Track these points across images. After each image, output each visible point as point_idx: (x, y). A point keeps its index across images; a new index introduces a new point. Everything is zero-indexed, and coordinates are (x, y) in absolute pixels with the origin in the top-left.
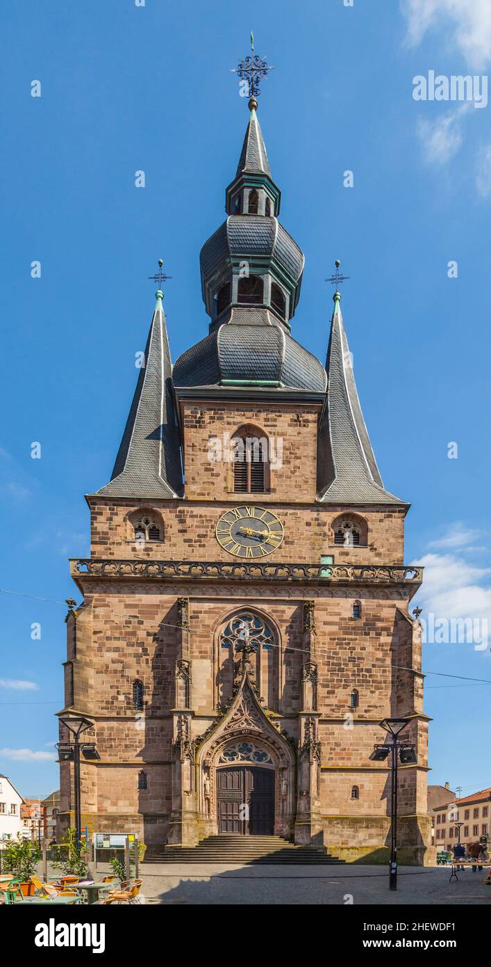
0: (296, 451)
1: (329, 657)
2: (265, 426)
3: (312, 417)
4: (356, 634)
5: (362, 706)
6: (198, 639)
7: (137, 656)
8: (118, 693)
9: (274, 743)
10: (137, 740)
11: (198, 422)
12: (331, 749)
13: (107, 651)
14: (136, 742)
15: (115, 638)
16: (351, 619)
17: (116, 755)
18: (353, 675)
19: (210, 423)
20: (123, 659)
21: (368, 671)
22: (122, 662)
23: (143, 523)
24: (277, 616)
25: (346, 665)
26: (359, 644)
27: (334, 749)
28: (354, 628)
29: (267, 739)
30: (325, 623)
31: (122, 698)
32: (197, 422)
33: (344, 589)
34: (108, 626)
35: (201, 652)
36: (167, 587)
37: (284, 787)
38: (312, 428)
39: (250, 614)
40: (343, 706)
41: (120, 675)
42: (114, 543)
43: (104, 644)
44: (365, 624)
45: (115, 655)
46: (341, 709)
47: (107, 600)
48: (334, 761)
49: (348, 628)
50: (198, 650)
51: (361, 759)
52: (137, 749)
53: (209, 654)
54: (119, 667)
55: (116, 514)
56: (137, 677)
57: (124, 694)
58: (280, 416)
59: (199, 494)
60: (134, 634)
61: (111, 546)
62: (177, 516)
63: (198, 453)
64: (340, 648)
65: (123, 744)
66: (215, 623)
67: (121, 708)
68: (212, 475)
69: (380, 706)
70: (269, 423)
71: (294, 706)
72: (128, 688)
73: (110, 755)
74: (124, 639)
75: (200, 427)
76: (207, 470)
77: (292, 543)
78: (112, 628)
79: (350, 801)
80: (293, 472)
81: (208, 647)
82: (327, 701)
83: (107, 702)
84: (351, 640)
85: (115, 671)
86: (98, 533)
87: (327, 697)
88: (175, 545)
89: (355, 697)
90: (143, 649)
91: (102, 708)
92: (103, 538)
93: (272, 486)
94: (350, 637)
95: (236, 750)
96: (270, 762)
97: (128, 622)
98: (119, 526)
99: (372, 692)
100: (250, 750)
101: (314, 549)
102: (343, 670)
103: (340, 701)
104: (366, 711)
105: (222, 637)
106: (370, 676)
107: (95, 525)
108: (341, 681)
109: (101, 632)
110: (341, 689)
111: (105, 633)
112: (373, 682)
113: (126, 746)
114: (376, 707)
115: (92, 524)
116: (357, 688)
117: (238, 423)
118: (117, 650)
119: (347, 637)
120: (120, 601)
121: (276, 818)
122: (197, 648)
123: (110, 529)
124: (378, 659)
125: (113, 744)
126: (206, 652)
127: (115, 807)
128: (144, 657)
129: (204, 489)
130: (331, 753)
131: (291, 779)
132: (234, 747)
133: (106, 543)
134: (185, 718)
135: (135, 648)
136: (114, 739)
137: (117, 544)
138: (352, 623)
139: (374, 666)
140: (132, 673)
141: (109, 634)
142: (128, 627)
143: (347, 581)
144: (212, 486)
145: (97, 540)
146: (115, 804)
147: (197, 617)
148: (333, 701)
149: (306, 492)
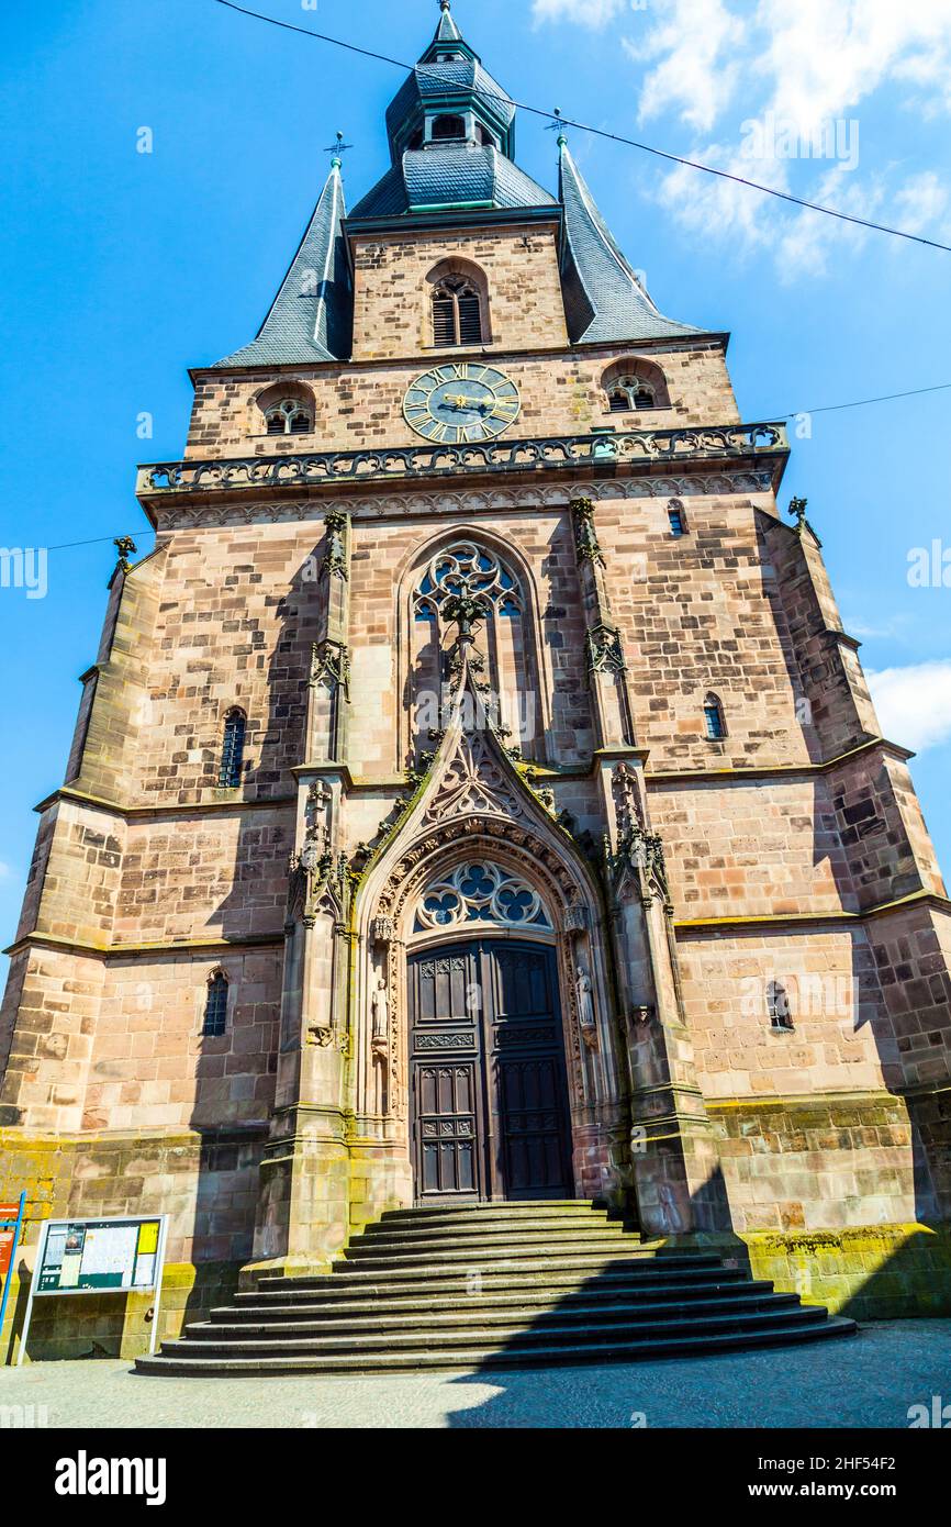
0: (528, 282)
1: (640, 620)
2: (477, 256)
3: (548, 239)
4: (686, 566)
5: (737, 737)
6: (366, 601)
7: (242, 652)
8: (190, 745)
9: (543, 855)
10: (217, 873)
11: (377, 261)
12: (688, 864)
13: (180, 645)
14: (211, 878)
15: (202, 615)
16: (669, 537)
17: (159, 924)
18: (700, 658)
19: (394, 261)
20: (211, 660)
21: (729, 645)
22: (208, 668)
23: (282, 410)
24: (523, 541)
25: (680, 636)
26: (697, 588)
27: (695, 865)
28: (679, 555)
29: (525, 844)
30: (619, 549)
31: (196, 756)
32: (374, 261)
33: (643, 479)
34: (191, 591)
35: (371, 630)
36: (312, 506)
37: (584, 998)
38: (549, 253)
39: (470, 544)
40: (693, 739)
41: (198, 698)
42: (225, 441)
43: (177, 630)
44: (701, 545)
45: (195, 654)
46: (690, 745)
47: (197, 540)
48: (700, 902)
49: (667, 555)
50: (365, 626)
51: (768, 890)
52: (214, 899)
53: (390, 632)
54: (200, 679)
55: (237, 395)
56: (235, 700)
57: (202, 745)
58: (499, 243)
59: (375, 355)
60: (240, 603)
61: (221, 447)
62: (337, 389)
63: (376, 300)
64: (659, 599)
65: (181, 887)
66: (401, 564)
67: (191, 783)
68: (398, 326)
69: (777, 732)
70: (483, 253)
71: (580, 747)
72: (212, 729)
73: (145, 925)
74: (219, 615)
75: (379, 267)
76: (388, 320)
77: (537, 413)
78: (198, 595)
79: (771, 1040)
80: (527, 311)
81: (386, 616)
82: (656, 728)
83: (163, 772)
84: (679, 579)
85: (192, 691)
86: (202, 427)
87: (652, 718)
88: (332, 435)
89: (715, 712)
90: (255, 634)
91: (149, 788)
92: (209, 434)
93: (494, 333)
94: (675, 573)
95: (455, 887)
96: (540, 919)
97: (232, 580)
98: (239, 412)
99: (751, 697)
100: (488, 886)
101: (576, 419)
102: (673, 649)
103: (683, 726)
104: (749, 748)
105: (416, 596)
106: (737, 658)
107: (199, 414)
108: (677, 676)
109: (176, 605)
110: (679, 694)
111: (184, 605)
112: (747, 671)
113: (189, 893)
114: (768, 735)
115: (194, 413)
116: (715, 690)
117: (436, 257)
118: (202, 640)
119: (668, 573)
120: (221, 540)
121: (576, 1122)
122: (363, 622)
123: (223, 418)
124: (743, 618)
125: (158, 887)
126: (382, 629)
127: (128, 1110)
128: (256, 653)
129: (385, 347)
130: (690, 878)
131: (600, 971)
132: (449, 880)
133: (211, 442)
134: (327, 788)
135: (240, 633)
136: (163, 874)
137: (231, 441)
138: (673, 544)
139: (739, 633)
140: (225, 694)
141: (190, 607)
142: (231, 589)
143: (647, 460)
144: (397, 342)
145: (199, 438)
146: (131, 1097)
147: (366, 556)
148: (666, 726)
149: (551, 336)
